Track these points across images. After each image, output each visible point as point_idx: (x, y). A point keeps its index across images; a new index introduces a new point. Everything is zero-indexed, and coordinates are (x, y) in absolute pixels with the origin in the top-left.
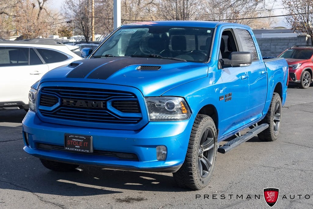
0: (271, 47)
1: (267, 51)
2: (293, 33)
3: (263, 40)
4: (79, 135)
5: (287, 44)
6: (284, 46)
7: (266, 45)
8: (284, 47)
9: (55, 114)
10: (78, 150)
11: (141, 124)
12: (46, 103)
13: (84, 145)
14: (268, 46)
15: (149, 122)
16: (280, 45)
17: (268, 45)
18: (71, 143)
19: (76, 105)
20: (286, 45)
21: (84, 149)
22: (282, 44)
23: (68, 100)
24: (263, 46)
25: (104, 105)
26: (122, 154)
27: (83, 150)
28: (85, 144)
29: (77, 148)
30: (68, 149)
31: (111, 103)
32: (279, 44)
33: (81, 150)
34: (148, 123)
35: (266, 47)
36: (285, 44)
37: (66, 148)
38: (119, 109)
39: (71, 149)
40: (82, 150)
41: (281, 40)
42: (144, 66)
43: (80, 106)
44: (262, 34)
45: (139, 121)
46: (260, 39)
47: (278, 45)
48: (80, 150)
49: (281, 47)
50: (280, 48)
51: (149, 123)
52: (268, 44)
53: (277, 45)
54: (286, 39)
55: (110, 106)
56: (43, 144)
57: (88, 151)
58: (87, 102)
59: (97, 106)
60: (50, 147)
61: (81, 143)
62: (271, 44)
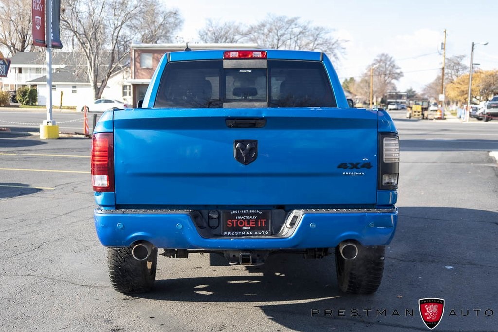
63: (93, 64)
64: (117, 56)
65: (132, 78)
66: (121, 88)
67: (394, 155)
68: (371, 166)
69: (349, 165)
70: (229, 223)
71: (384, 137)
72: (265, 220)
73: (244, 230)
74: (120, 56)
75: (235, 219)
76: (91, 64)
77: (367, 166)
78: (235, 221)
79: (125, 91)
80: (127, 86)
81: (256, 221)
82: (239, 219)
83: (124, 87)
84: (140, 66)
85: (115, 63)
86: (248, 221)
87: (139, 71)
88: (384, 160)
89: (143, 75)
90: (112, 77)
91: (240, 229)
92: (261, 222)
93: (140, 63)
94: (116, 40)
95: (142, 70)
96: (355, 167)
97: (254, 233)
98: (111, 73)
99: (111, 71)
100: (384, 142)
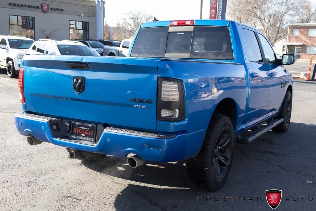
63: (267, 35)
64: (281, 31)
65: (287, 42)
66: (282, 47)
67: (174, 95)
68: (152, 102)
69: (137, 100)
70: (75, 130)
71: (163, 81)
72: (93, 131)
73: (82, 136)
74: (283, 30)
75: (78, 128)
76: (266, 34)
77: (150, 102)
78: (78, 129)
79: (284, 49)
80: (285, 46)
81: (88, 131)
82: (80, 129)
83: (284, 47)
84: (292, 36)
85: (279, 34)
86: (85, 130)
87: (291, 38)
88: (162, 98)
89: (293, 40)
90: (277, 42)
91: (80, 135)
92: (91, 132)
93: (292, 34)
94: (281, 22)
95: (293, 38)
96: (141, 101)
97: (86, 139)
98: (276, 40)
99: (277, 38)
100: (163, 85)
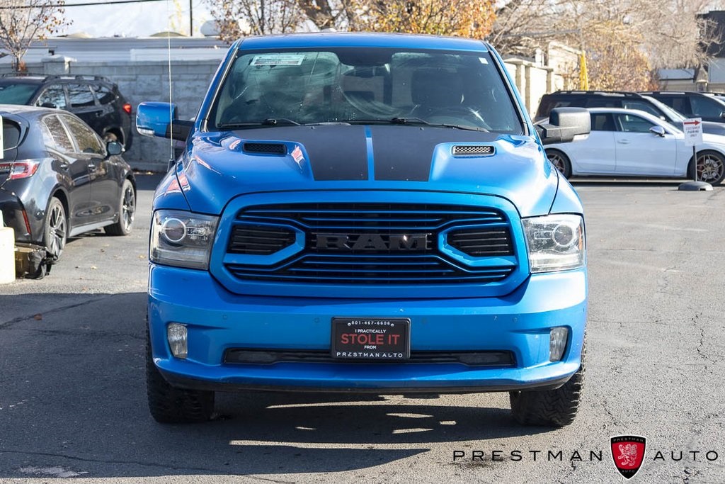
0: (161, 86)
1: (152, 95)
2: (210, 49)
3: (139, 66)
4: (376, 320)
5: (204, 77)
6: (198, 83)
7: (149, 79)
8: (198, 86)
9: (284, 271)
10: (372, 355)
11: (514, 281)
12: (244, 247)
13: (390, 343)
14: (153, 83)
15: (531, 274)
16: (186, 80)
17: (154, 80)
18: (350, 341)
19: (355, 247)
20: (202, 80)
21: (389, 352)
22: (191, 77)
23: (331, 235)
24: (141, 83)
25: (430, 242)
26: (475, 354)
27: (387, 355)
28: (393, 338)
29: (370, 351)
30: (344, 354)
31: (446, 236)
32: (184, 77)
33: (381, 355)
34: (528, 278)
35: (149, 84)
36: (200, 77)
37: (338, 354)
38: (464, 251)
39: (352, 354)
40: (384, 355)
41: (190, 68)
42: (460, 147)
43: (366, 247)
44: (133, 50)
45: (508, 274)
46: (132, 64)
47: (182, 80)
48: (378, 355)
49: (190, 86)
50: (188, 88)
51: (532, 279)
52: (154, 77)
53: (178, 80)
54: (202, 63)
55: (444, 243)
56: (249, 350)
57: (400, 356)
58: (385, 238)
59: (414, 245)
60: (269, 357)
61: (379, 337)
62: (161, 77)
